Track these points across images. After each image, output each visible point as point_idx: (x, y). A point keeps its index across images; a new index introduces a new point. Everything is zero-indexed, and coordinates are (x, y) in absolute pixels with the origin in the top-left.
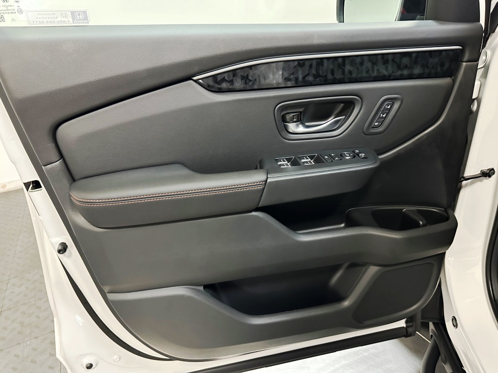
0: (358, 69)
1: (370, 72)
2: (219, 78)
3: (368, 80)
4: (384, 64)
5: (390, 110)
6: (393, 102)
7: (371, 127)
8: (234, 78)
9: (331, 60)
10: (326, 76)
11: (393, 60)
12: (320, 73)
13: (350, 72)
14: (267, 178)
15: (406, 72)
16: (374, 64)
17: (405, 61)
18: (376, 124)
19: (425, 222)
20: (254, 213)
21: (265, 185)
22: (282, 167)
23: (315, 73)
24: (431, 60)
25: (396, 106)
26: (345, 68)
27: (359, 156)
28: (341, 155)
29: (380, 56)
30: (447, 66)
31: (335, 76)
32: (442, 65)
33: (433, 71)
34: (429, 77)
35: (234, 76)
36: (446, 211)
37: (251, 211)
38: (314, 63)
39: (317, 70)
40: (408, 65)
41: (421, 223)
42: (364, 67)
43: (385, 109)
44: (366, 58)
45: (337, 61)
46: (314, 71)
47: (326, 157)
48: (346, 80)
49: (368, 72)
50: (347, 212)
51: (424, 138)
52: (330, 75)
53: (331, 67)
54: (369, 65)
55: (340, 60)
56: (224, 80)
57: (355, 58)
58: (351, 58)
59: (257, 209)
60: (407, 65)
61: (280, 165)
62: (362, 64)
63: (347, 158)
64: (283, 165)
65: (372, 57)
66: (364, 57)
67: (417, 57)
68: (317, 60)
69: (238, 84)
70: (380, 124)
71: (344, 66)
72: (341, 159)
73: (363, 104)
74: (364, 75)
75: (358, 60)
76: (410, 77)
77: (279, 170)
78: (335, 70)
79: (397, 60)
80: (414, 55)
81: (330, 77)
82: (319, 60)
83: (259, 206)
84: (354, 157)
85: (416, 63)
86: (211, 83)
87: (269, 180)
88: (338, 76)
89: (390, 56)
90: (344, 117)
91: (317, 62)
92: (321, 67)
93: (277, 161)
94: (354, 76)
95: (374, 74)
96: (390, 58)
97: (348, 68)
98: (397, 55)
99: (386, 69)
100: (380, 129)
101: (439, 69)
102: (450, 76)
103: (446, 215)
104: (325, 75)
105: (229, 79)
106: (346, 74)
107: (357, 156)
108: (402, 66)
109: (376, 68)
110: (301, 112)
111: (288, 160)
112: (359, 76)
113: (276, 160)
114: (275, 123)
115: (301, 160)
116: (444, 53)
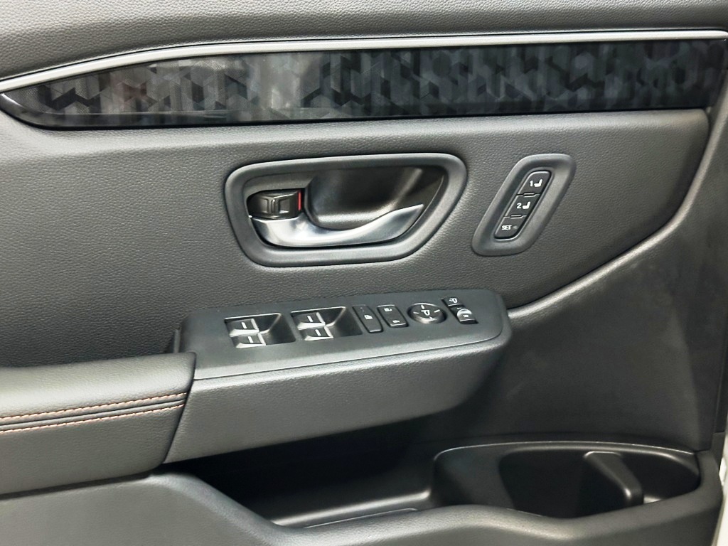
0: (455, 82)
1: (489, 91)
2: (58, 92)
3: (482, 112)
4: (526, 72)
5: (542, 190)
6: (550, 173)
7: (492, 236)
8: (103, 92)
9: (382, 55)
10: (369, 98)
11: (550, 61)
12: (353, 90)
13: (435, 91)
14: (192, 381)
15: (583, 94)
16: (499, 69)
17: (583, 63)
18: (505, 228)
19: (638, 490)
20: (153, 480)
21: (185, 403)
22: (241, 346)
23: (338, 90)
24: (650, 64)
25: (559, 180)
26: (421, 80)
27: (455, 315)
28: (410, 312)
29: (514, 51)
30: (692, 79)
31: (392, 100)
32: (680, 76)
33: (657, 93)
34: (646, 106)
35: (101, 90)
36: (696, 459)
37: (144, 475)
38: (335, 62)
39: (343, 83)
40: (591, 76)
41: (628, 493)
42: (471, 78)
43: (529, 190)
44: (475, 53)
45: (399, 59)
46: (333, 85)
47: (368, 317)
48: (424, 110)
49: (481, 90)
50: (436, 457)
51: (635, 266)
52: (379, 95)
53: (383, 77)
54: (486, 72)
55: (407, 58)
56: (71, 98)
57: (446, 52)
58: (436, 54)
59: (162, 469)
60: (586, 75)
61: (236, 340)
62: (465, 69)
63: (425, 321)
64: (245, 341)
65: (494, 51)
66: (471, 51)
67: (614, 54)
68: (344, 55)
69: (115, 107)
70: (515, 227)
71: (418, 72)
72: (407, 325)
73: (470, 175)
74: (472, 97)
75: (456, 59)
76: (597, 107)
77: (231, 354)
78: (392, 83)
79: (561, 61)
80: (606, 49)
81: (379, 100)
82: (348, 56)
83: (167, 461)
84: (444, 317)
85: (610, 70)
86: (34, 104)
87: (196, 388)
88: (401, 97)
89: (542, 49)
90: (421, 206)
91: (344, 60)
92: (353, 73)
93: (229, 325)
94: (444, 100)
95: (499, 97)
96: (542, 55)
97: (427, 78)
98: (560, 47)
99: (532, 85)
100: (517, 242)
101: (672, 89)
102: (702, 107)
103: (696, 471)
104: (364, 95)
105: (88, 94)
106: (422, 95)
107: (451, 317)
108: (573, 79)
109: (503, 81)
110: (302, 190)
111: (263, 323)
112: (459, 100)
113: (226, 322)
114: (225, 220)
115: (297, 323)
116: (684, 47)
